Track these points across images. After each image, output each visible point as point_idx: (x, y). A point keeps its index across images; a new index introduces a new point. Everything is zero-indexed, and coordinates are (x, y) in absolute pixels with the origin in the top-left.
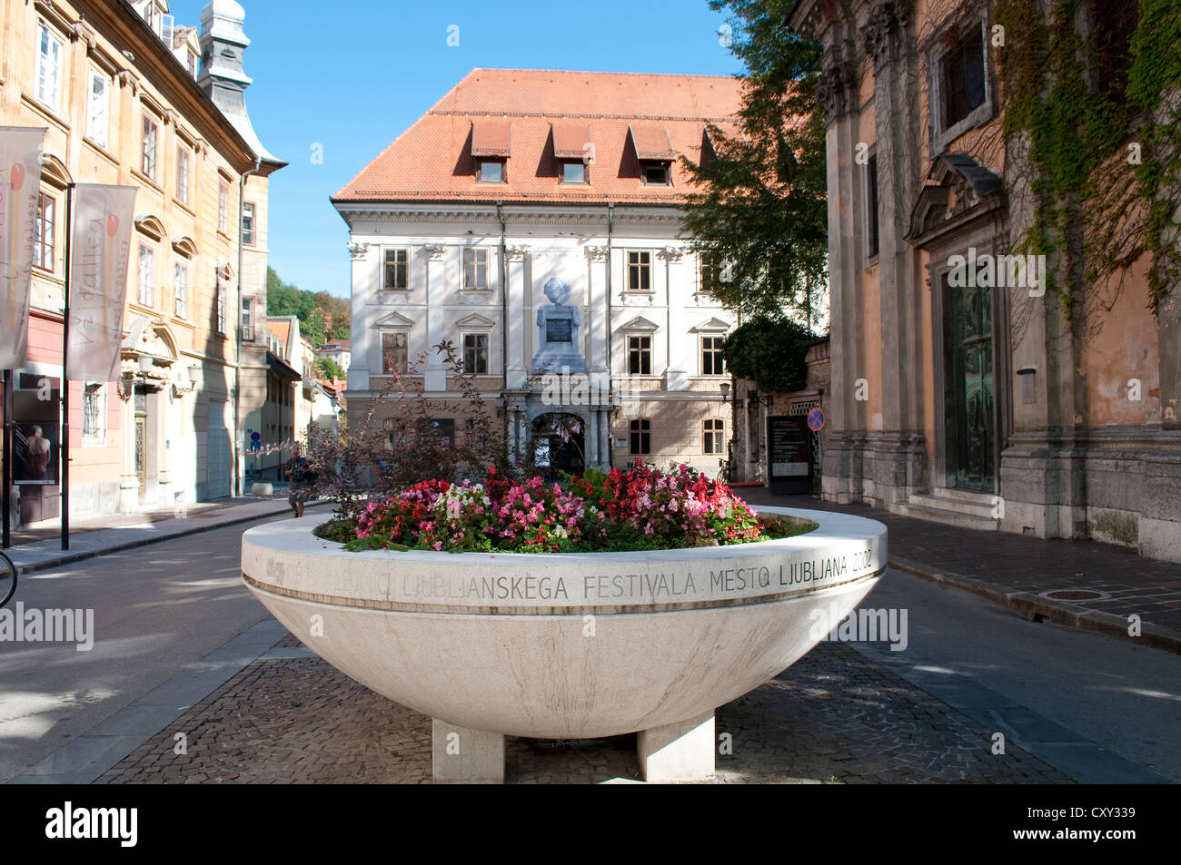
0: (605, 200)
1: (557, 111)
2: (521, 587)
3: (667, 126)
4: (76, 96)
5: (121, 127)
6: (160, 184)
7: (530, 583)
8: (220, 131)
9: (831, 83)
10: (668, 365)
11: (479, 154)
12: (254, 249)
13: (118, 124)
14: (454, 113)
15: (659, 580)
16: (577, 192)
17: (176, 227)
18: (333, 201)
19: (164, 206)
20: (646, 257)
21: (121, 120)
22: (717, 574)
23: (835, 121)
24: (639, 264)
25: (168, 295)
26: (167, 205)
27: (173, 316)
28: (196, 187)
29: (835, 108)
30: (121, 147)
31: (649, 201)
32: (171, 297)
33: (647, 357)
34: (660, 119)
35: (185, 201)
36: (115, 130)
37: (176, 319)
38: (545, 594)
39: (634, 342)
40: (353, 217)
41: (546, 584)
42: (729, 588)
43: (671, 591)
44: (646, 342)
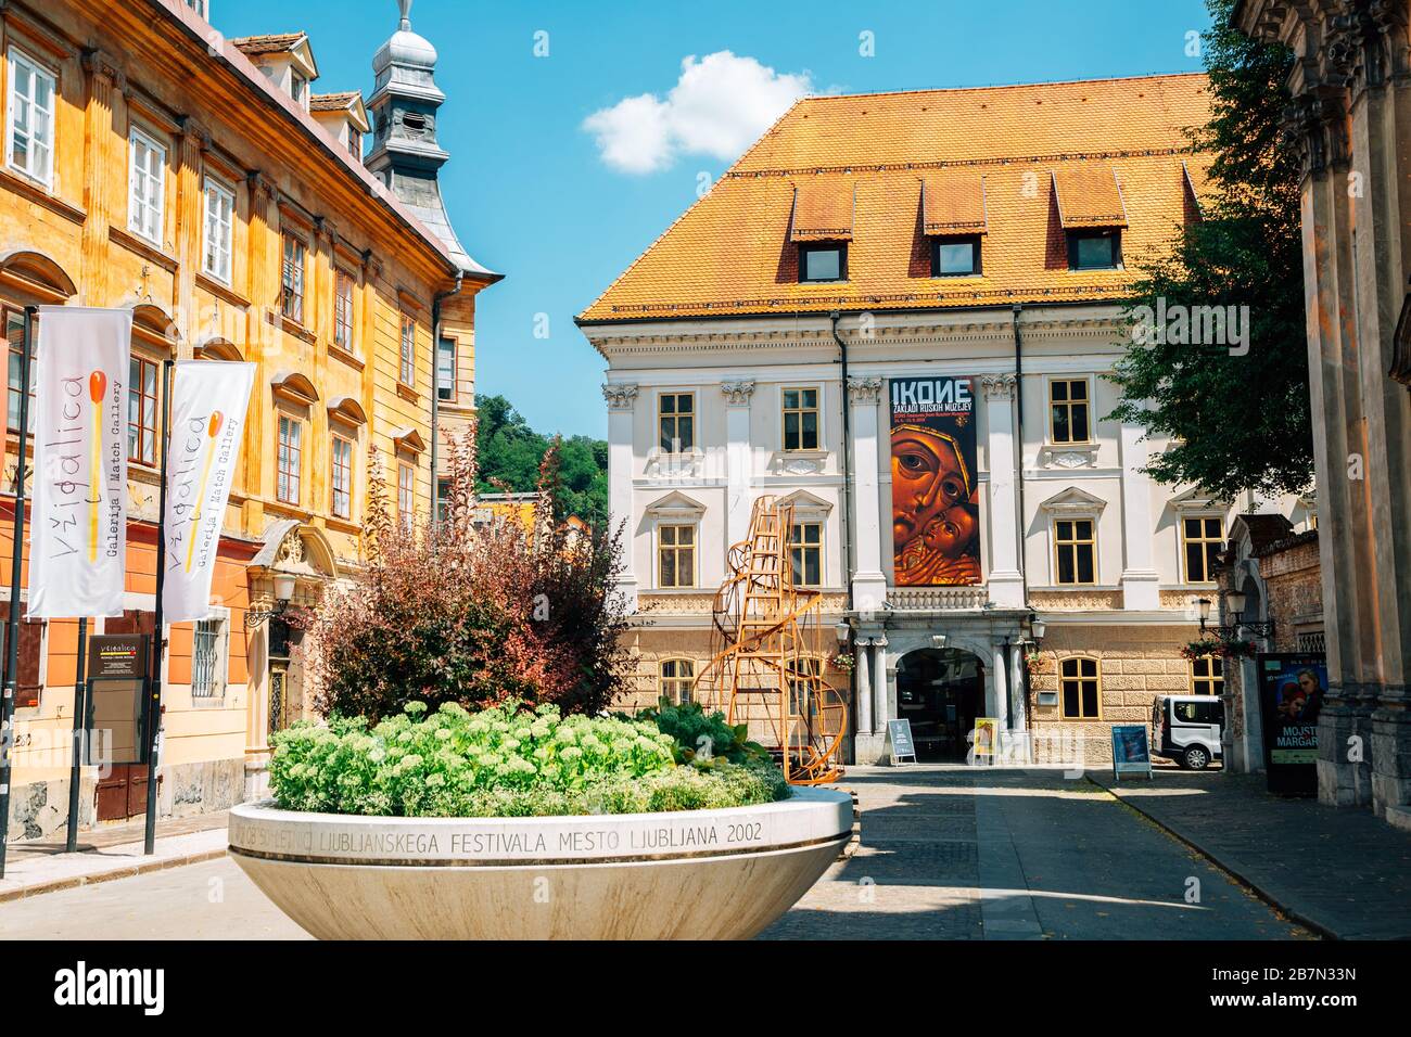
0: (1007, 300)
1: (931, 158)
2: (404, 842)
3: (1116, 167)
4: (186, 217)
5: (251, 253)
6: (309, 327)
7: (411, 839)
8: (399, 238)
9: (1299, 120)
10: (1125, 566)
11: (804, 238)
12: (453, 406)
13: (246, 250)
14: (767, 174)
15: (513, 839)
16: (962, 289)
17: (334, 385)
18: (581, 323)
19: (315, 357)
20: (1080, 388)
21: (250, 243)
22: (566, 836)
23: (1310, 179)
24: (1069, 402)
25: (322, 485)
26: (320, 354)
27: (328, 516)
28: (364, 323)
29: (1309, 158)
30: (251, 281)
31: (1083, 296)
32: (326, 489)
33: (1086, 553)
34: (1106, 156)
35: (347, 347)
36: (242, 258)
37: (334, 519)
38: (421, 848)
39: (1063, 529)
40: (610, 345)
41: (422, 840)
42: (577, 847)
43: (523, 848)
44: (1086, 529)
